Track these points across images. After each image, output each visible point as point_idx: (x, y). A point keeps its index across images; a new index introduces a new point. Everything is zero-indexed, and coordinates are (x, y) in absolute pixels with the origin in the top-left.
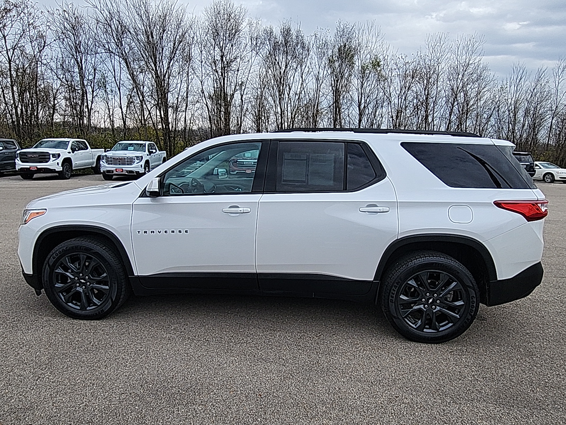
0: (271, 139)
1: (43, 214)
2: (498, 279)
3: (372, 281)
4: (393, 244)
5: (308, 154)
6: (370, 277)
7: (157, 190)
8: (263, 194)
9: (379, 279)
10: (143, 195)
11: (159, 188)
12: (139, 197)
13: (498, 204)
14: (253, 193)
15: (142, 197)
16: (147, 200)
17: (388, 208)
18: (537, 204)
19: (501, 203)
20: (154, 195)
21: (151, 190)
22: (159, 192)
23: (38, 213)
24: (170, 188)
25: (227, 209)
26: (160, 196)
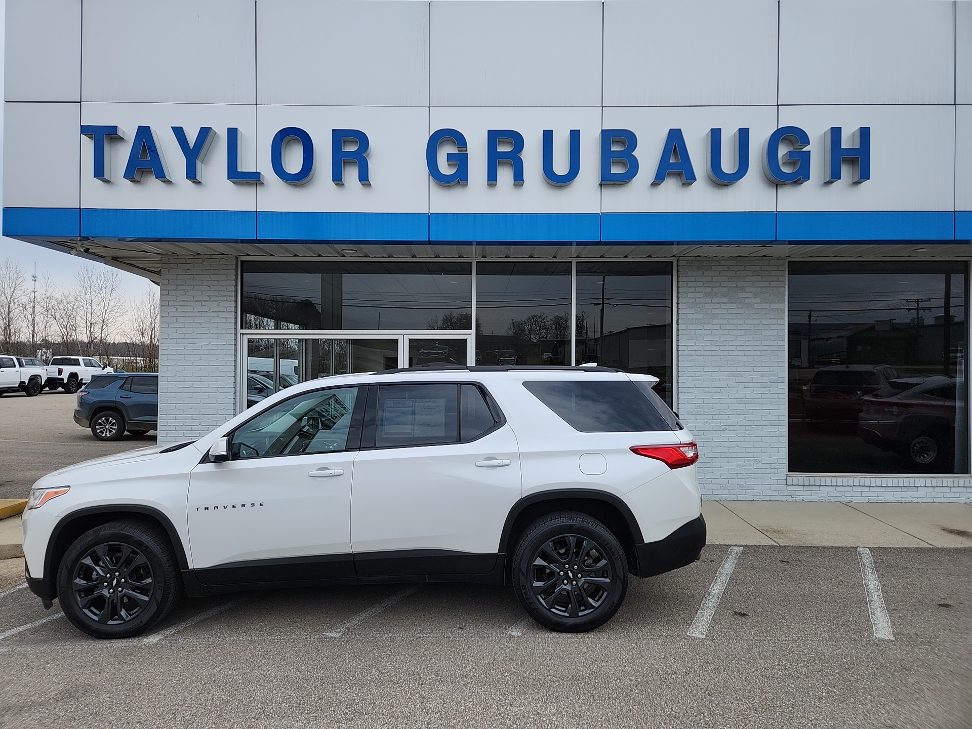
0: (369, 383)
1: (65, 493)
2: (645, 542)
3: (497, 553)
4: (517, 504)
5: (414, 400)
6: (495, 550)
7: (225, 453)
8: (359, 451)
9: (505, 551)
10: (205, 459)
11: (227, 451)
12: (199, 463)
13: (635, 450)
14: (347, 450)
15: (202, 463)
16: (209, 467)
17: (509, 461)
18: (679, 447)
19: (637, 449)
20: (220, 459)
21: (217, 454)
22: (227, 455)
23: (56, 493)
24: (241, 450)
25: (315, 473)
26: (228, 460)
